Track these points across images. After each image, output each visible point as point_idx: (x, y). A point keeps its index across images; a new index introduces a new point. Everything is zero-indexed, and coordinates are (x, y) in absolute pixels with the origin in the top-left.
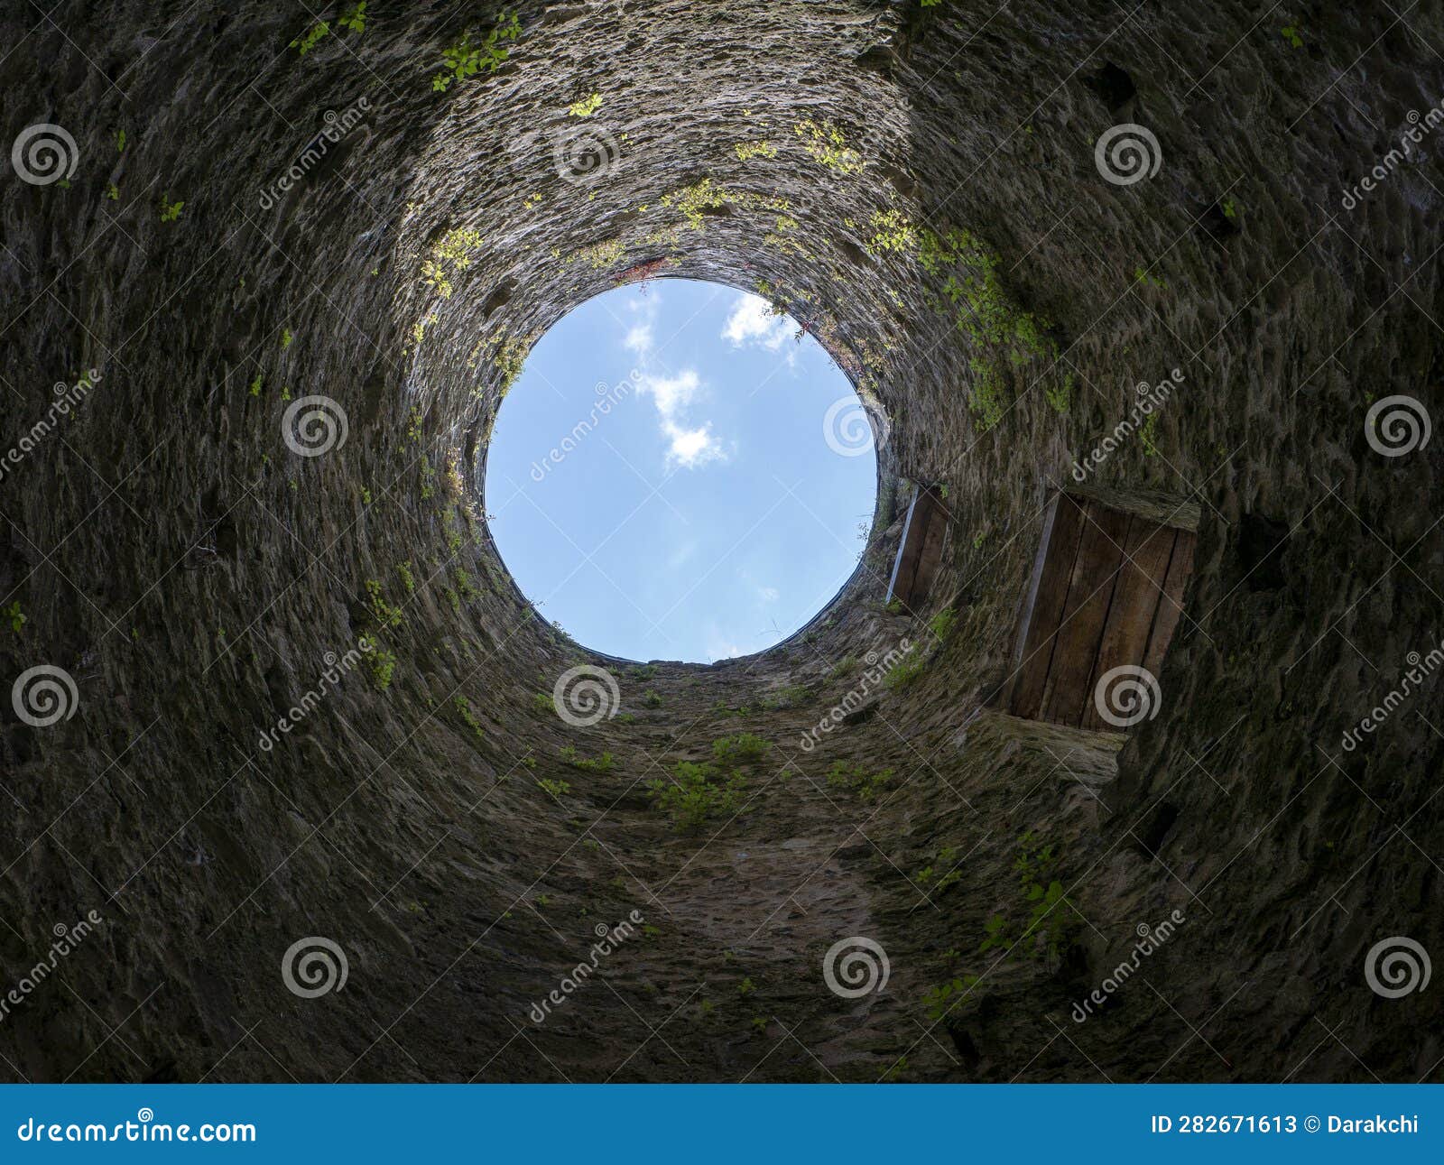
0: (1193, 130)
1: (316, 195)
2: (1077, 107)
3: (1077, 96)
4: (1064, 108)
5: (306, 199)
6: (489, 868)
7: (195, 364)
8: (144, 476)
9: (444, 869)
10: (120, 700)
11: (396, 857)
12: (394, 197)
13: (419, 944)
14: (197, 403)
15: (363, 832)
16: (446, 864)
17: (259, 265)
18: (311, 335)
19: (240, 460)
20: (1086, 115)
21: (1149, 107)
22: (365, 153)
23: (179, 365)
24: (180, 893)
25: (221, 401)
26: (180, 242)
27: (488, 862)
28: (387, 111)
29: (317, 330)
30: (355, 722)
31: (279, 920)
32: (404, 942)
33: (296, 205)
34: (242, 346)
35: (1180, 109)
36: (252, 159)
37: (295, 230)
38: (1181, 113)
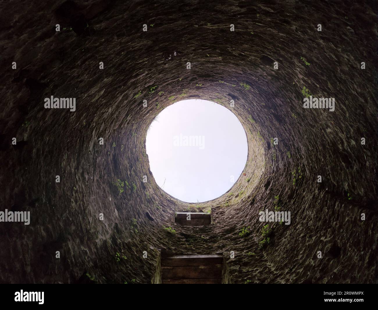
0: (331, 276)
1: (258, 60)
2: (327, 241)
3: (330, 242)
4: (325, 238)
5: (257, 59)
6: (95, 136)
7: (212, 44)
8: (185, 40)
9: (94, 126)
10: (131, 49)
11: (96, 115)
12: (259, 75)
13: (77, 128)
14: (203, 46)
15: (101, 105)
16: (95, 126)
17: (238, 51)
18: (221, 62)
19: (189, 56)
20: (326, 245)
21: (333, 261)
22: (270, 69)
23: (212, 41)
24: (87, 75)
25: (203, 50)
26: (244, 37)
27: (97, 136)
28: (282, 73)
29: (222, 63)
30: (126, 94)
31: (80, 96)
32: (76, 125)
33: (254, 57)
34: (217, 51)
35: (335, 271)
36: (266, 48)
37: (248, 57)
38: (334, 271)
